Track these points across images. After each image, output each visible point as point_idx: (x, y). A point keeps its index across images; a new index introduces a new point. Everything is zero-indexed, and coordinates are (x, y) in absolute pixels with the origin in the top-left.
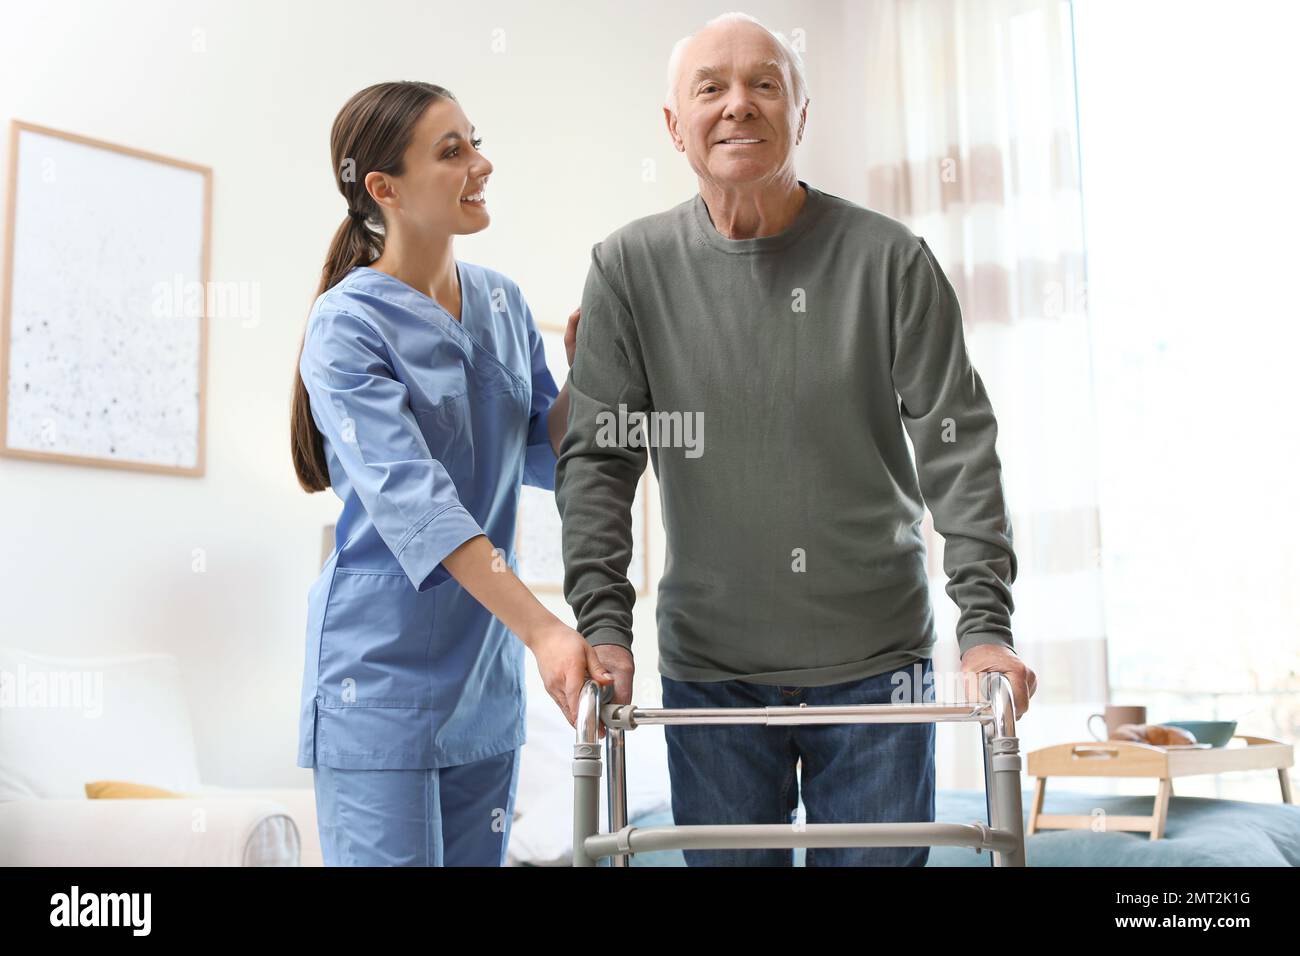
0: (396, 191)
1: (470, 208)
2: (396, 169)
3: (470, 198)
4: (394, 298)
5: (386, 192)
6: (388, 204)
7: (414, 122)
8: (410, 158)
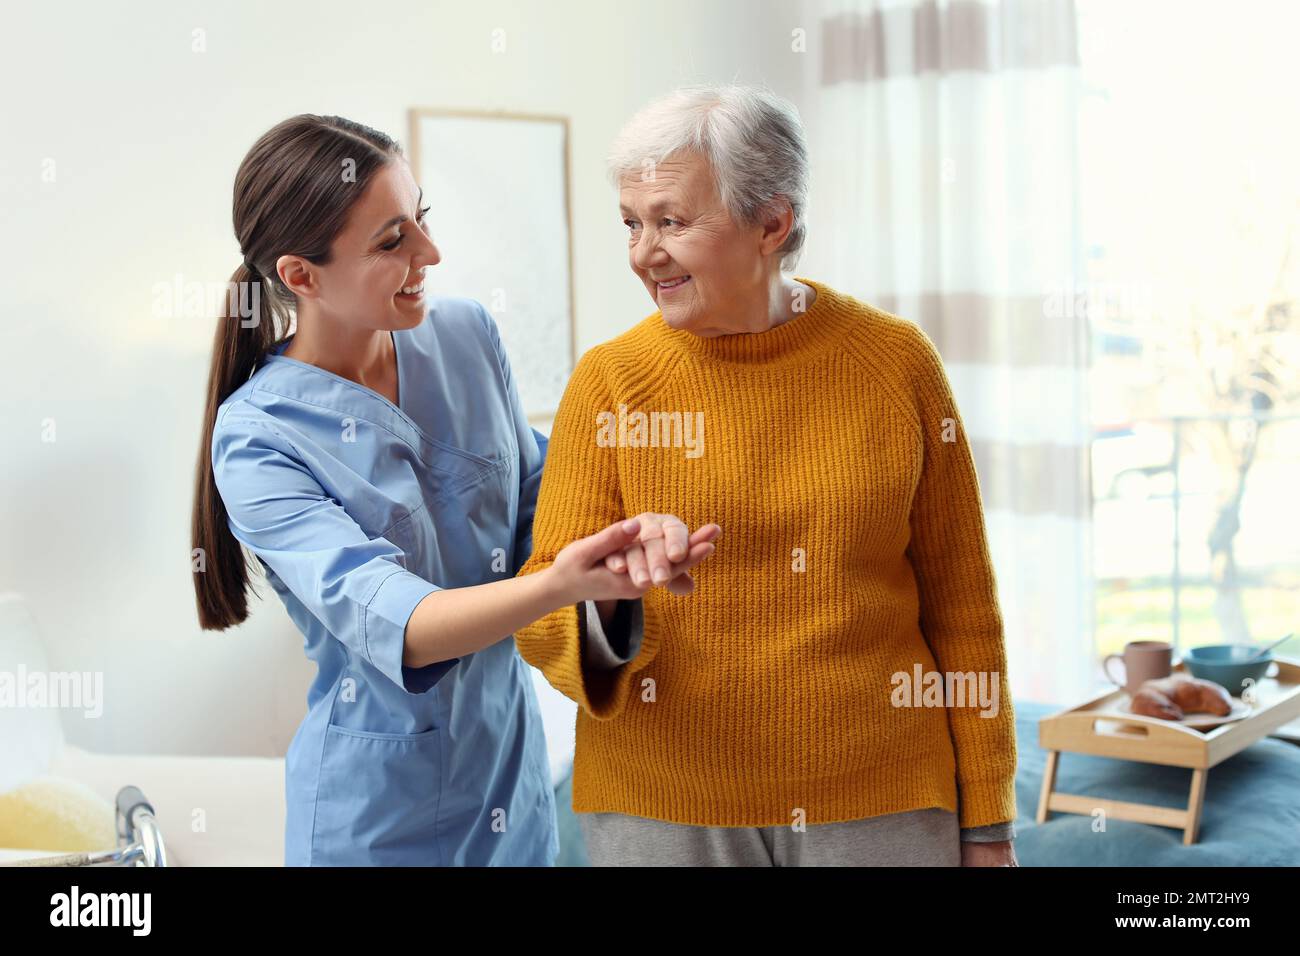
0: (315, 280)
1: (403, 302)
2: (321, 258)
3: (408, 290)
4: (316, 399)
5: (302, 279)
6: (303, 293)
7: (350, 204)
8: (339, 246)
